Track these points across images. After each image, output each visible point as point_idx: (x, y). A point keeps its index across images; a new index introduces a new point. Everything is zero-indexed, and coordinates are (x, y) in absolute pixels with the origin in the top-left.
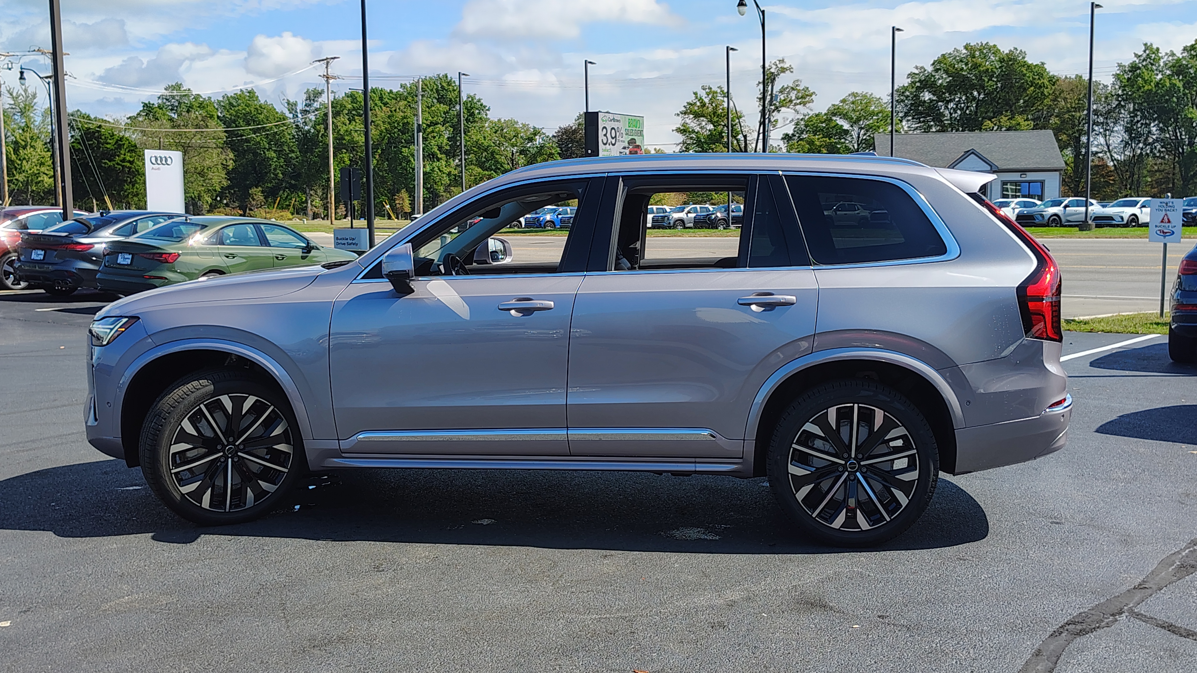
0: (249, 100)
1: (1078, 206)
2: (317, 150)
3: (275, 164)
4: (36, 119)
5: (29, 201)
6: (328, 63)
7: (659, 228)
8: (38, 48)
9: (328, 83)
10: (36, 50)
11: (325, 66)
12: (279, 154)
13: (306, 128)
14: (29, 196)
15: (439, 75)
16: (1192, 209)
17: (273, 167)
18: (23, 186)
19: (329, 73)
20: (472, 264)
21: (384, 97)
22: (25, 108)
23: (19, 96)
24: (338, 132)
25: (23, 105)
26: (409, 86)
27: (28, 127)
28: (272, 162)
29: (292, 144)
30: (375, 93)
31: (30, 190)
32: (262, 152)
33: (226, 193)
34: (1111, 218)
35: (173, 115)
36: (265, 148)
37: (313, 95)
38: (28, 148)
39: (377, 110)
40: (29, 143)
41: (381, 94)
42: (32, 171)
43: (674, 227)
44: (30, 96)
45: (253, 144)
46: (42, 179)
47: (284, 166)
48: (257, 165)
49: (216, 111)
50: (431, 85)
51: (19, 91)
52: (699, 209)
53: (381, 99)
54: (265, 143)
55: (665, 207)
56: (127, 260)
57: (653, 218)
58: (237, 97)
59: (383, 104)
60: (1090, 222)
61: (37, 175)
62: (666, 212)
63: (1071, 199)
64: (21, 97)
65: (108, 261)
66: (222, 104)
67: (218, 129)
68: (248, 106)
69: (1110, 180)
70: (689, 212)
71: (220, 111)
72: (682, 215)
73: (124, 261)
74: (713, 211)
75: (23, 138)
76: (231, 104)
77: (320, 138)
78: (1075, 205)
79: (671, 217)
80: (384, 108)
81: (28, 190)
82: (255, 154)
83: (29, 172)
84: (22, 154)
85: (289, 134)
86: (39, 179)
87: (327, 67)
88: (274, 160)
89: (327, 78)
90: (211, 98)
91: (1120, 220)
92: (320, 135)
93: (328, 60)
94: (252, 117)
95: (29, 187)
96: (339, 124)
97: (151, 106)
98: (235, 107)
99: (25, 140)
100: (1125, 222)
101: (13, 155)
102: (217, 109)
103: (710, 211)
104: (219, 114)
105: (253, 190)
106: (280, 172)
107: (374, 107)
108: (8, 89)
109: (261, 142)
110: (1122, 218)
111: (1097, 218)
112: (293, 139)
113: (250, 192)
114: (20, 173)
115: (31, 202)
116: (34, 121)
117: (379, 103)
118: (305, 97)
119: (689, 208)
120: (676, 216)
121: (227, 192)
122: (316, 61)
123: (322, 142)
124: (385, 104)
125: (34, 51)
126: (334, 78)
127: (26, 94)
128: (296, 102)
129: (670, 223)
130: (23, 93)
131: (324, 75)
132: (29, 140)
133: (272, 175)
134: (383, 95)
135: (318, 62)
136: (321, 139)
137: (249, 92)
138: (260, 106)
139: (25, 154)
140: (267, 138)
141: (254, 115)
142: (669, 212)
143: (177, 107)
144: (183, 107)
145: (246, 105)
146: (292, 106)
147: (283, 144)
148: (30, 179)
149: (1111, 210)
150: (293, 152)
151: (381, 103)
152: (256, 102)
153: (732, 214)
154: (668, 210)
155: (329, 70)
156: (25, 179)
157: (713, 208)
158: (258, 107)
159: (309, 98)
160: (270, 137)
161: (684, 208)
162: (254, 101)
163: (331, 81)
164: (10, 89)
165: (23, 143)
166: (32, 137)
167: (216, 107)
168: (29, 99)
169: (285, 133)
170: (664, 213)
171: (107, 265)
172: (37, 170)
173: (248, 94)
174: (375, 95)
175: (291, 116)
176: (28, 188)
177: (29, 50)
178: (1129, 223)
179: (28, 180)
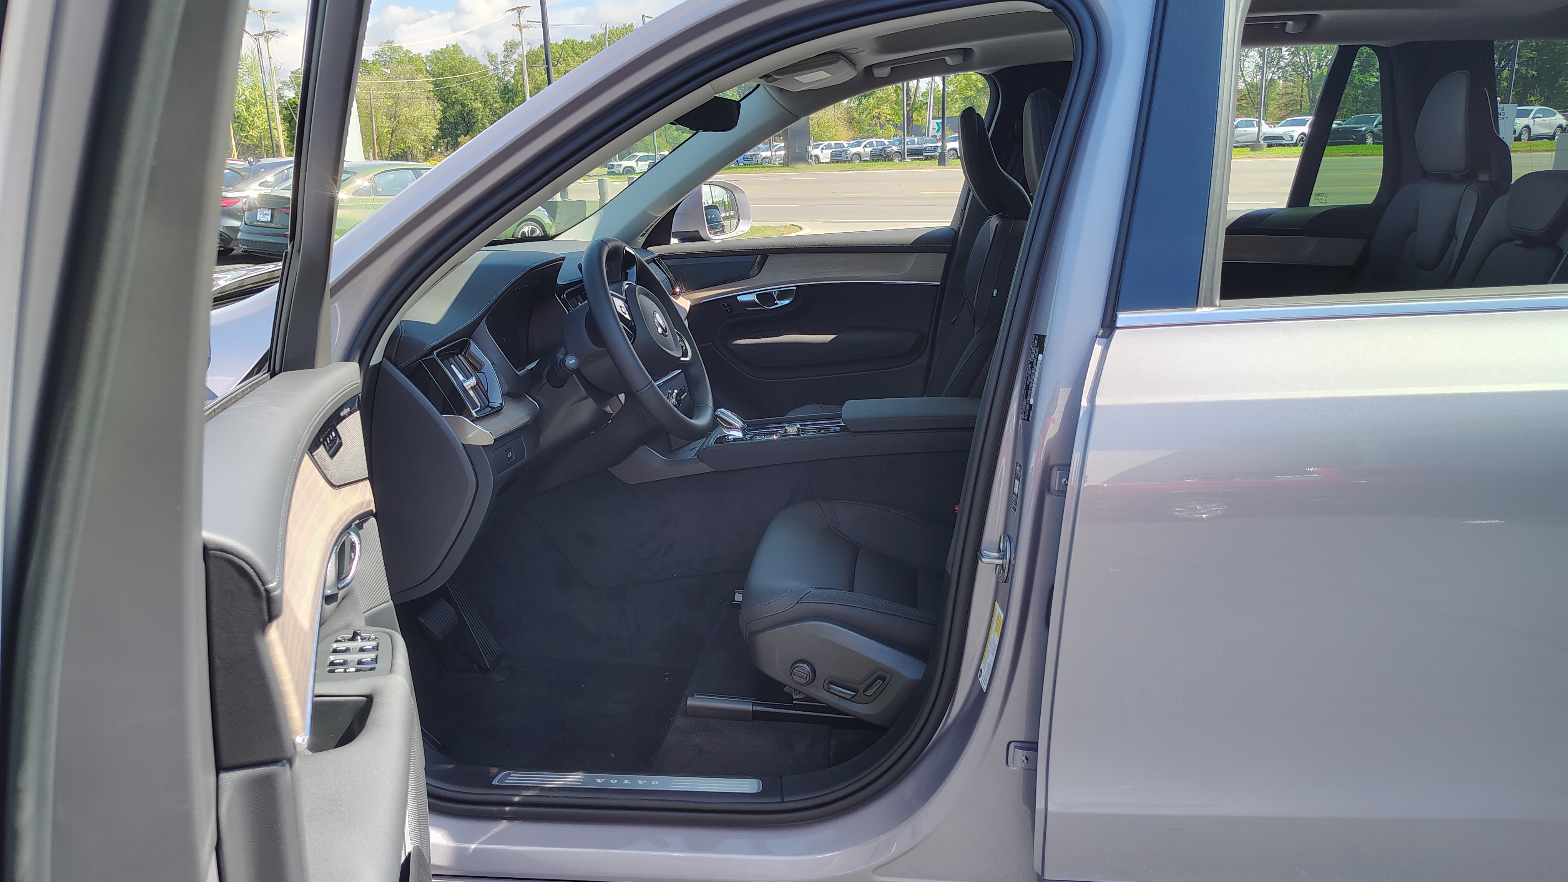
0: (454, 54)
1: (1247, 127)
2: (517, 100)
3: (481, 114)
5: (264, 155)
6: (519, 12)
7: (837, 162)
9: (521, 33)
11: (517, 15)
12: (485, 105)
13: (507, 79)
14: (263, 150)
15: (625, 25)
16: (1361, 127)
17: (480, 117)
18: (257, 141)
19: (521, 22)
20: (668, 243)
21: (576, 47)
22: (252, 67)
24: (535, 82)
26: (598, 36)
27: (256, 86)
28: (479, 112)
29: (496, 95)
30: (567, 44)
31: (264, 145)
32: (469, 103)
33: (440, 143)
34: (1280, 138)
35: (386, 70)
36: (471, 99)
37: (511, 47)
39: (570, 60)
40: (258, 101)
41: (573, 45)
42: (263, 127)
43: (850, 161)
45: (460, 96)
47: (490, 116)
48: (465, 115)
49: (424, 65)
50: (617, 34)
52: (875, 143)
53: (573, 49)
54: (471, 94)
55: (842, 142)
56: (266, 216)
57: (831, 153)
58: (442, 52)
59: (575, 54)
60: (1262, 142)
62: (844, 147)
63: (1240, 119)
64: (249, 58)
65: (247, 218)
66: (430, 58)
67: (425, 82)
68: (453, 59)
69: (1243, 103)
70: (865, 146)
71: (429, 65)
72: (859, 150)
73: (264, 217)
74: (888, 145)
75: (252, 96)
76: (437, 58)
77: (519, 87)
78: (1244, 126)
79: (849, 152)
80: (576, 58)
82: (463, 105)
84: (253, 111)
85: (492, 85)
87: (519, 17)
88: (480, 111)
89: (520, 27)
90: (420, 53)
91: (1290, 139)
92: (519, 85)
93: (520, 9)
94: (457, 70)
95: (263, 141)
96: (536, 74)
97: (366, 62)
98: (442, 60)
99: (254, 97)
100: (1294, 141)
101: (245, 112)
102: (425, 63)
103: (885, 145)
104: (428, 68)
105: (461, 139)
106: (486, 121)
107: (567, 57)
109: (467, 93)
110: (1292, 138)
111: (1266, 139)
112: (496, 90)
113: (459, 140)
114: (253, 129)
115: (265, 156)
117: (571, 53)
118: (503, 48)
119: (865, 143)
120: (854, 150)
121: (441, 141)
122: (508, 11)
123: (521, 91)
124: (577, 54)
126: (526, 27)
127: (253, 56)
128: (496, 54)
129: (847, 158)
131: (517, 25)
133: (480, 125)
134: (574, 45)
135: (510, 12)
136: (520, 89)
137: (453, 46)
138: (464, 59)
139: (256, 111)
140: (473, 89)
141: (459, 68)
142: (847, 147)
143: (389, 62)
144: (395, 62)
145: (451, 59)
146: (492, 58)
147: (487, 95)
149: (1279, 130)
150: (496, 102)
151: (573, 53)
152: (460, 56)
153: (907, 147)
154: (846, 145)
155: (522, 19)
156: (259, 135)
157: (889, 142)
158: (462, 60)
159: (506, 50)
160: (475, 89)
161: (862, 142)
162: (458, 54)
163: (524, 30)
165: (253, 101)
167: (425, 61)
168: (256, 59)
169: (489, 84)
170: (841, 147)
171: (247, 222)
173: (452, 49)
174: (567, 46)
175: (492, 68)
176: (262, 143)
178: (1298, 143)
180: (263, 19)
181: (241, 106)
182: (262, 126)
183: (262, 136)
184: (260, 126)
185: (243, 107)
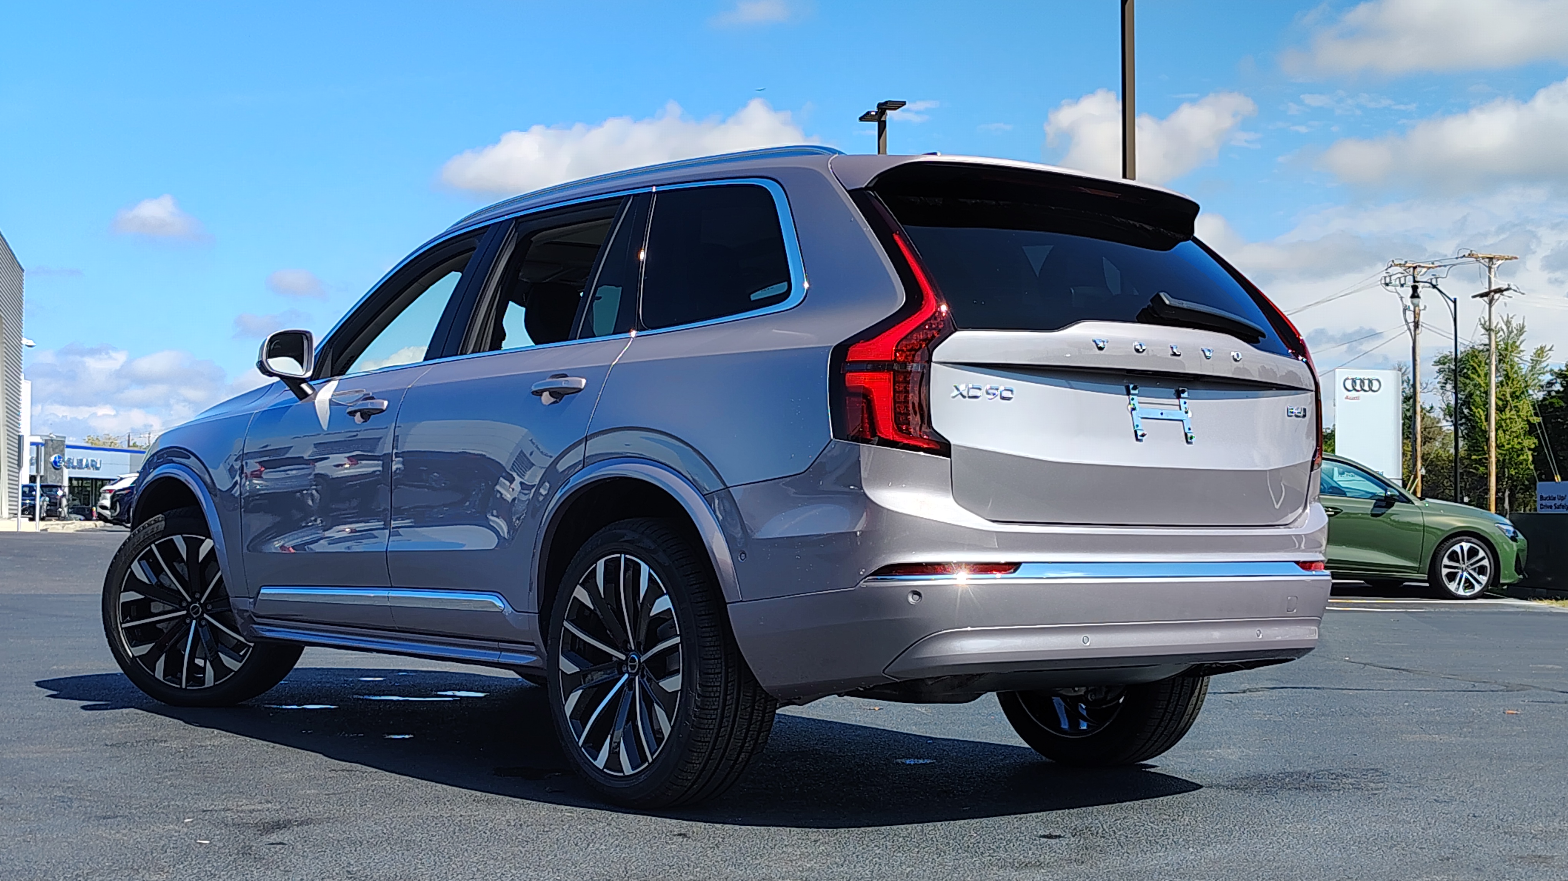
4: (1522, 366)
8: (1469, 252)
10: (1467, 255)
22: (1506, 349)
23: (1499, 332)
25: (1503, 346)
38: (1507, 410)
42: (1510, 446)
44: (1514, 330)
46: (1525, 457)
51: (1498, 323)
61: (1519, 452)
64: (1501, 333)
81: (1504, 475)
83: (1507, 447)
86: (1521, 458)
95: (1506, 470)
99: (1503, 397)
108: (1483, 322)
116: (1519, 368)
125: (1464, 256)
127: (1508, 328)
130: (1504, 328)
132: (1509, 398)
148: (1507, 457)
164: (1485, 322)
166: (1514, 393)
168: (1513, 334)
172: (1519, 443)
176: (1504, 472)
177: (1456, 256)
179: (1504, 460)
180: (1490, 268)
181: (1479, 412)
182: (1508, 444)
183: (1507, 461)
184: (1505, 444)
185: (1481, 412)
